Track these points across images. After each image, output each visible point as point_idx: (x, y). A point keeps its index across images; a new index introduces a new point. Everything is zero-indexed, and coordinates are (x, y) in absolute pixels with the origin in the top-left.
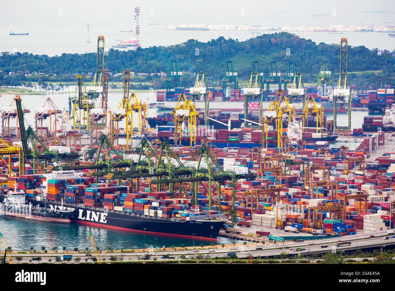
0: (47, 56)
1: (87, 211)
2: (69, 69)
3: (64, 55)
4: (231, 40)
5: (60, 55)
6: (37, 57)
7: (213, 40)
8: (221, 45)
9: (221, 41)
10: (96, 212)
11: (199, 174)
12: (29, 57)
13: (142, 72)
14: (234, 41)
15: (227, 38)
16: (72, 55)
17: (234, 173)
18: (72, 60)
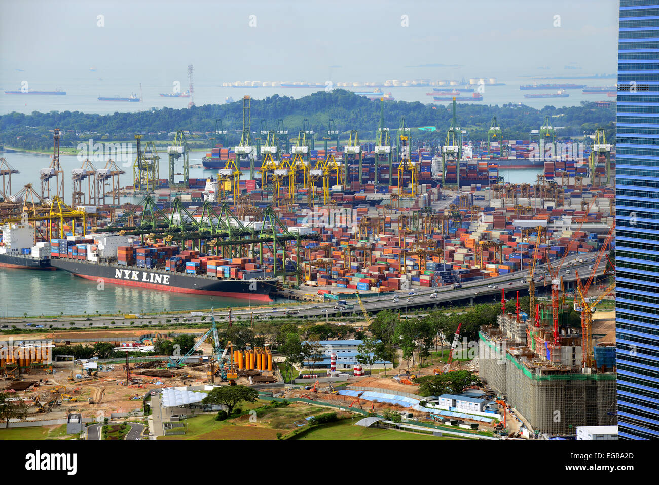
0: (98, 115)
1: (151, 274)
2: (122, 127)
3: (116, 114)
4: (285, 98)
5: (112, 114)
6: (88, 116)
7: (268, 98)
8: (276, 102)
9: (276, 98)
10: (159, 274)
11: (263, 236)
12: (79, 116)
13: (197, 131)
14: (289, 98)
15: (281, 96)
16: (125, 113)
17: (298, 233)
18: (125, 119)
